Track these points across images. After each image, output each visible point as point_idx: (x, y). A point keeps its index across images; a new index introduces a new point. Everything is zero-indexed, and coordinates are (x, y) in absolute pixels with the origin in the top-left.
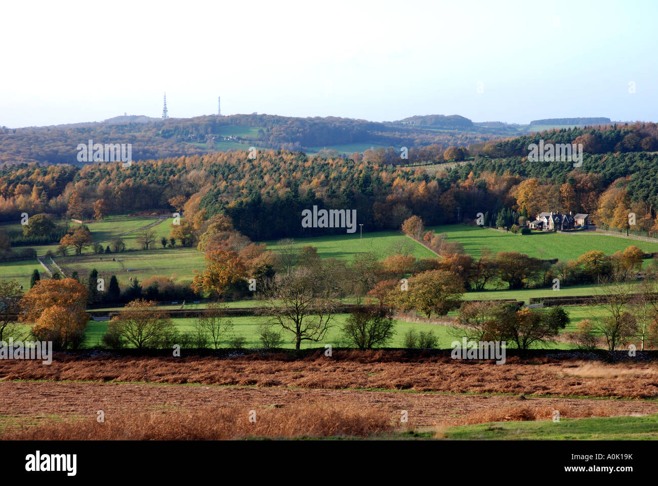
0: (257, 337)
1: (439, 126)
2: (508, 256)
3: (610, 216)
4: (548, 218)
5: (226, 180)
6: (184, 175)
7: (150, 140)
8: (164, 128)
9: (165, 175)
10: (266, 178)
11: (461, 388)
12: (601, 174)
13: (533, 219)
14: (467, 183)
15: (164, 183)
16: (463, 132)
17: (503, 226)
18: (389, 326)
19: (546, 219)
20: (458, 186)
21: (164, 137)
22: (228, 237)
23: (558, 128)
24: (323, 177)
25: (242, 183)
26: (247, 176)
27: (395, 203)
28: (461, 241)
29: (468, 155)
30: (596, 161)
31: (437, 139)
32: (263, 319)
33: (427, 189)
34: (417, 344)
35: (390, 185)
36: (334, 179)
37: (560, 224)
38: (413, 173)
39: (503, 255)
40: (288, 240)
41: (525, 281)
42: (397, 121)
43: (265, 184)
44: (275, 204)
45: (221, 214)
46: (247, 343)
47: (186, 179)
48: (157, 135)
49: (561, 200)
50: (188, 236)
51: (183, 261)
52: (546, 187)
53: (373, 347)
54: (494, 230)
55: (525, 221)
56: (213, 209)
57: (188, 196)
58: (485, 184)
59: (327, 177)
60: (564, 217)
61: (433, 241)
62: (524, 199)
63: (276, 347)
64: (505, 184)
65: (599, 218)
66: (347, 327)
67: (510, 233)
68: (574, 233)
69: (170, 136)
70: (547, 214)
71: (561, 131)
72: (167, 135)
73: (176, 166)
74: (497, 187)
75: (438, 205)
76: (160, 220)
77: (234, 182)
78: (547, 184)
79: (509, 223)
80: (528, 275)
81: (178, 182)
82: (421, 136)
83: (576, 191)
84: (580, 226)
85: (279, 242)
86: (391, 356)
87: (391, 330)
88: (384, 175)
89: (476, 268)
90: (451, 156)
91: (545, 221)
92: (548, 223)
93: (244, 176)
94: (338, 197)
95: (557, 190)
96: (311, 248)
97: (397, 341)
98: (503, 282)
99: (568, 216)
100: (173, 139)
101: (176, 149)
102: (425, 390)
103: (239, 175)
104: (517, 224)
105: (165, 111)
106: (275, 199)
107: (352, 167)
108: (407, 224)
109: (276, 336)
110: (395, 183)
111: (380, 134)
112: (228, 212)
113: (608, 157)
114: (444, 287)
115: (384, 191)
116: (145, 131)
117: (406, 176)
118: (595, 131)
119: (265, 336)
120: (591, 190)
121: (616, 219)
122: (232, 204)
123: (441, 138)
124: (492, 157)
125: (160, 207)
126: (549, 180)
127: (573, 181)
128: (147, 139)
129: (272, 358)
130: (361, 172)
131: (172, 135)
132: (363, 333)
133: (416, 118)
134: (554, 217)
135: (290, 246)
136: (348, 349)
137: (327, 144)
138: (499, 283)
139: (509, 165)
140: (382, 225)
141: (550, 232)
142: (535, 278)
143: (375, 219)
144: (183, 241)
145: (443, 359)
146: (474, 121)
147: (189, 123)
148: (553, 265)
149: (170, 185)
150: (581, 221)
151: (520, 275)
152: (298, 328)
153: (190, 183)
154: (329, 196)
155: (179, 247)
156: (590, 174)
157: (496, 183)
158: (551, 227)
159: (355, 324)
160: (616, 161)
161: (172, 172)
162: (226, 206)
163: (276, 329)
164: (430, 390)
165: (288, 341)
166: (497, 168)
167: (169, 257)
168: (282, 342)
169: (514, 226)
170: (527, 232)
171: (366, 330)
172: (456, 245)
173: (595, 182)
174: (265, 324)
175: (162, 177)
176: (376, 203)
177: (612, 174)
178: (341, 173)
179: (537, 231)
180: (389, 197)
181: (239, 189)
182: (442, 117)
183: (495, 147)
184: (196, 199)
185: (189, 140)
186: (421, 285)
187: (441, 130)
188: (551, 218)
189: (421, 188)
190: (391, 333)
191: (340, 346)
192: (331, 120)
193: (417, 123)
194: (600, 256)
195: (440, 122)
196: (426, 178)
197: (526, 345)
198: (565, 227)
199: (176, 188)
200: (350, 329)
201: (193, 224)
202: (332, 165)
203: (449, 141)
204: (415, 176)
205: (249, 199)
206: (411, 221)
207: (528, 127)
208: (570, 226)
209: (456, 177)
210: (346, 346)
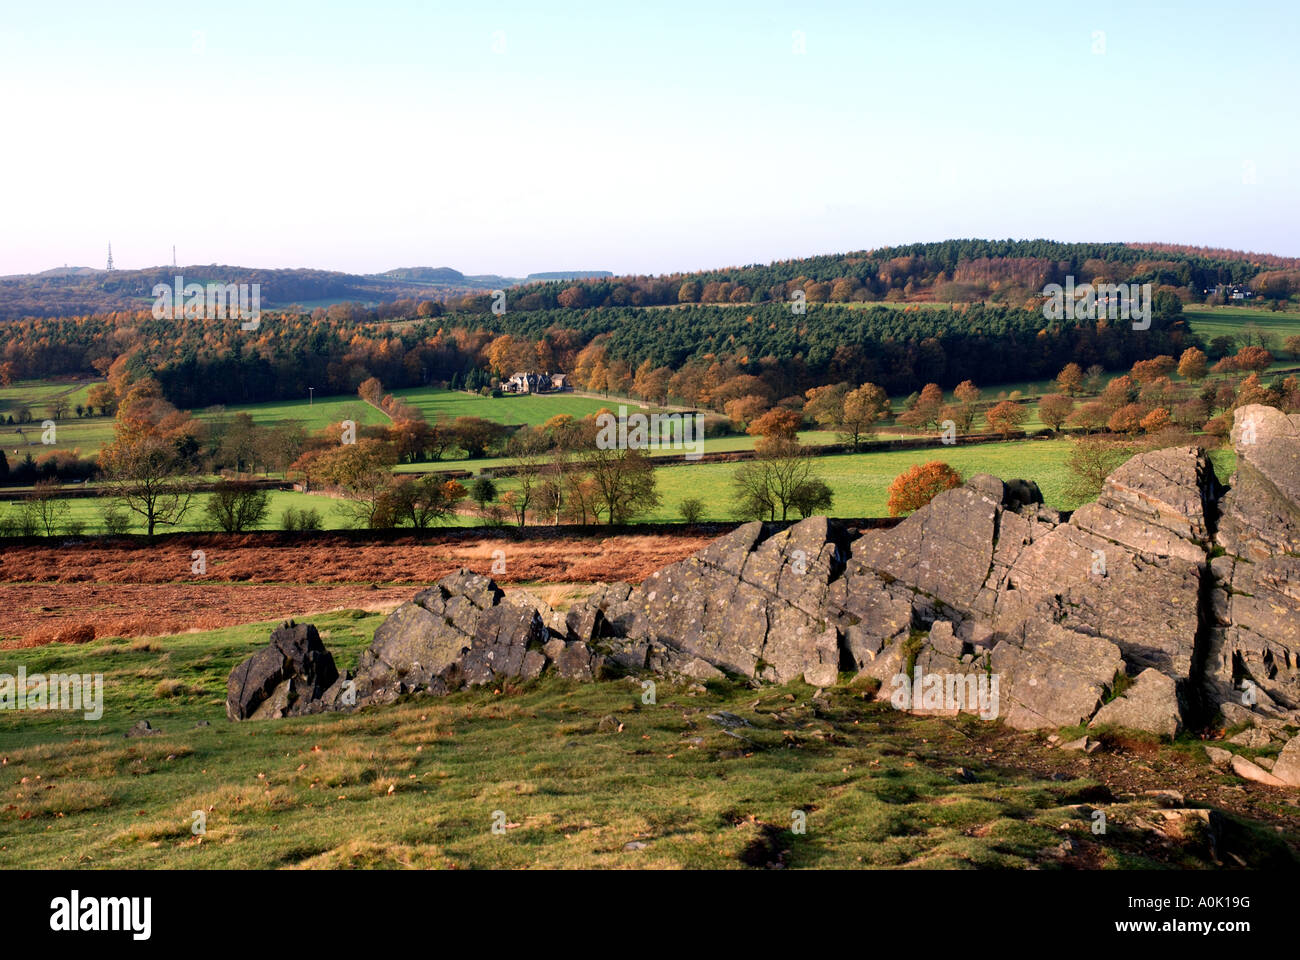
0: (100, 521)
1: (425, 279)
2: (467, 421)
3: (588, 376)
4: (522, 379)
5: (160, 339)
6: (111, 333)
7: (89, 295)
8: (107, 281)
9: (88, 333)
10: (207, 337)
11: (308, 578)
12: (579, 331)
13: (506, 380)
14: (434, 341)
15: (86, 342)
16: (452, 287)
17: (473, 388)
18: (262, 505)
19: (520, 380)
20: (424, 344)
21: (107, 291)
22: (151, 404)
23: (544, 281)
24: (272, 334)
25: (178, 342)
26: (185, 334)
27: (352, 363)
28: (425, 405)
29: (444, 310)
30: (577, 316)
31: (421, 294)
32: (106, 501)
33: (389, 348)
34: (297, 526)
35: (348, 343)
36: (286, 337)
37: (535, 385)
38: (375, 329)
39: (462, 421)
40: (219, 407)
41: (486, 449)
42: (380, 274)
43: (205, 343)
44: (212, 365)
45: (148, 377)
46: (87, 528)
47: (113, 338)
48: (100, 289)
49: (538, 359)
50: (108, 403)
51: (98, 432)
52: (520, 345)
53: (243, 529)
54: (463, 393)
55: (497, 382)
56: (139, 372)
57: (115, 356)
58: (455, 342)
59: (276, 334)
60: (540, 377)
61: (391, 406)
62: (497, 358)
63: (124, 532)
64: (477, 342)
65: (577, 378)
66: (210, 508)
67: (480, 395)
68: (549, 396)
69: (114, 290)
70: (521, 375)
71: (548, 284)
72: (110, 288)
73: (103, 324)
74: (468, 345)
75: (403, 365)
76: (81, 385)
77: (169, 341)
78: (522, 341)
79: (479, 385)
80: (490, 442)
81: (103, 341)
82: (405, 290)
83: (553, 348)
84: (557, 387)
85: (207, 410)
86: (264, 539)
87: (265, 509)
88: (342, 332)
89: (431, 436)
90: (426, 311)
91: (519, 382)
92: (522, 385)
93: (182, 333)
94: (287, 357)
95: (532, 348)
96: (245, 415)
97: (272, 522)
98: (461, 451)
99: (544, 376)
100: (118, 293)
101: (120, 304)
102: (264, 582)
103: (176, 333)
104: (489, 386)
105: (110, 261)
106: (211, 360)
107: (307, 324)
108: (364, 387)
109: (124, 520)
110: (353, 341)
111: (358, 287)
112: (156, 375)
113: (590, 312)
114: (371, 457)
115: (340, 350)
116: (84, 284)
117: (367, 333)
118: (582, 284)
119: (110, 519)
120: (568, 348)
121: (594, 379)
122: (162, 366)
123: (427, 292)
124: (470, 312)
125: (83, 371)
126: (525, 336)
127: (550, 338)
128: (85, 293)
129: (115, 546)
130: (316, 328)
131: (117, 289)
132: (230, 514)
133: (401, 270)
134: (529, 378)
135: (220, 414)
136: (212, 534)
137: (298, 300)
138: (457, 452)
139: (482, 320)
140: (338, 388)
141: (524, 394)
142: (497, 447)
143: (330, 381)
144: (103, 409)
145: (325, 542)
146: (464, 274)
147: (136, 275)
148: (518, 431)
149: (95, 344)
150: (558, 383)
151: (481, 442)
152: (151, 511)
153: (118, 343)
154: (276, 356)
155: (97, 416)
156: (568, 330)
157: (467, 340)
158: (526, 389)
159: (220, 503)
160: (599, 317)
161: (97, 330)
162: (154, 369)
163: (123, 510)
164: (271, 581)
165: (138, 525)
166: (469, 324)
167: (83, 429)
168: (132, 526)
169: (485, 388)
170: (498, 394)
171: (234, 510)
172: (415, 410)
173: (574, 339)
174: (109, 505)
175: (84, 335)
176: (330, 364)
177: (592, 331)
178: (293, 330)
179: (510, 394)
180: (347, 357)
181: (173, 348)
182: (430, 269)
183: (474, 301)
184: (122, 361)
185: (137, 295)
186: (345, 456)
187: (429, 284)
188: (525, 379)
189: (383, 346)
190: (265, 514)
191: (203, 530)
192: (303, 272)
193: (403, 277)
194: (569, 419)
195: (427, 275)
196: (389, 335)
197: (424, 523)
198: (541, 389)
199: (101, 348)
200: (213, 509)
201: (114, 389)
202: (285, 321)
203: (435, 295)
204: (378, 333)
205: (183, 361)
206: (368, 384)
207: (526, 280)
208: (546, 388)
209: (424, 333)
210: (210, 529)
